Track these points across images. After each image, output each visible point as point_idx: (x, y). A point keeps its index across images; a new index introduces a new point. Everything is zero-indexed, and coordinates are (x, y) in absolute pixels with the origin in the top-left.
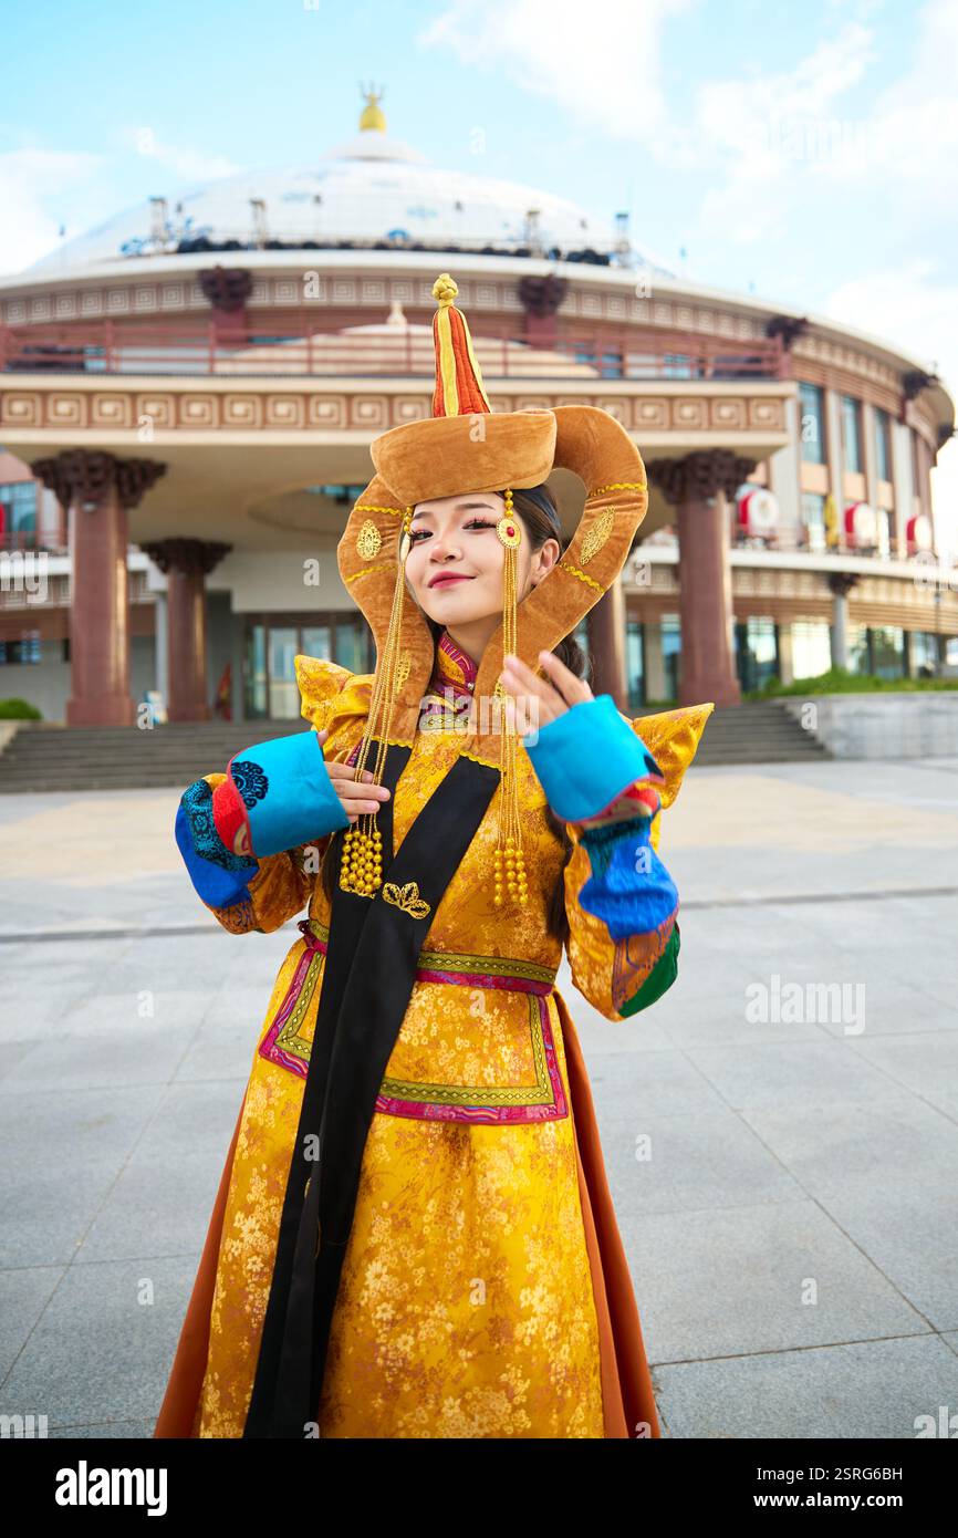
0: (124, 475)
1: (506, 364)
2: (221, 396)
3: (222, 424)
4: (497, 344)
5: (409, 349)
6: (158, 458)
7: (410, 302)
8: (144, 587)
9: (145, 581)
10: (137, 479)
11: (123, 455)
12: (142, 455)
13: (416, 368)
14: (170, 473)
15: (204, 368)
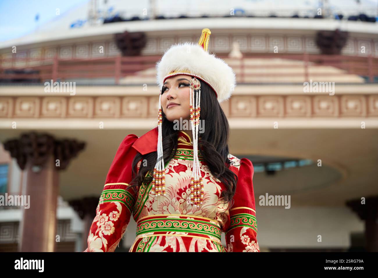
0: (59, 149)
1: (307, 75)
2: (121, 98)
3: (122, 115)
4: (301, 63)
5: (242, 67)
6: (81, 138)
7: (245, 48)
8: (69, 230)
9: (69, 226)
10: (67, 152)
11: (59, 136)
12: (70, 136)
13: (247, 79)
14: (88, 150)
15: (112, 81)
